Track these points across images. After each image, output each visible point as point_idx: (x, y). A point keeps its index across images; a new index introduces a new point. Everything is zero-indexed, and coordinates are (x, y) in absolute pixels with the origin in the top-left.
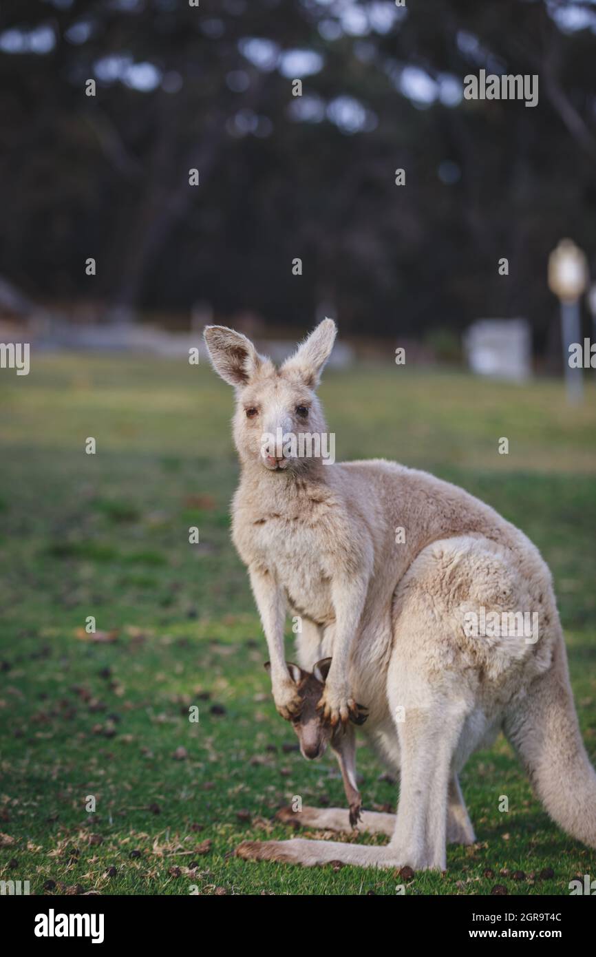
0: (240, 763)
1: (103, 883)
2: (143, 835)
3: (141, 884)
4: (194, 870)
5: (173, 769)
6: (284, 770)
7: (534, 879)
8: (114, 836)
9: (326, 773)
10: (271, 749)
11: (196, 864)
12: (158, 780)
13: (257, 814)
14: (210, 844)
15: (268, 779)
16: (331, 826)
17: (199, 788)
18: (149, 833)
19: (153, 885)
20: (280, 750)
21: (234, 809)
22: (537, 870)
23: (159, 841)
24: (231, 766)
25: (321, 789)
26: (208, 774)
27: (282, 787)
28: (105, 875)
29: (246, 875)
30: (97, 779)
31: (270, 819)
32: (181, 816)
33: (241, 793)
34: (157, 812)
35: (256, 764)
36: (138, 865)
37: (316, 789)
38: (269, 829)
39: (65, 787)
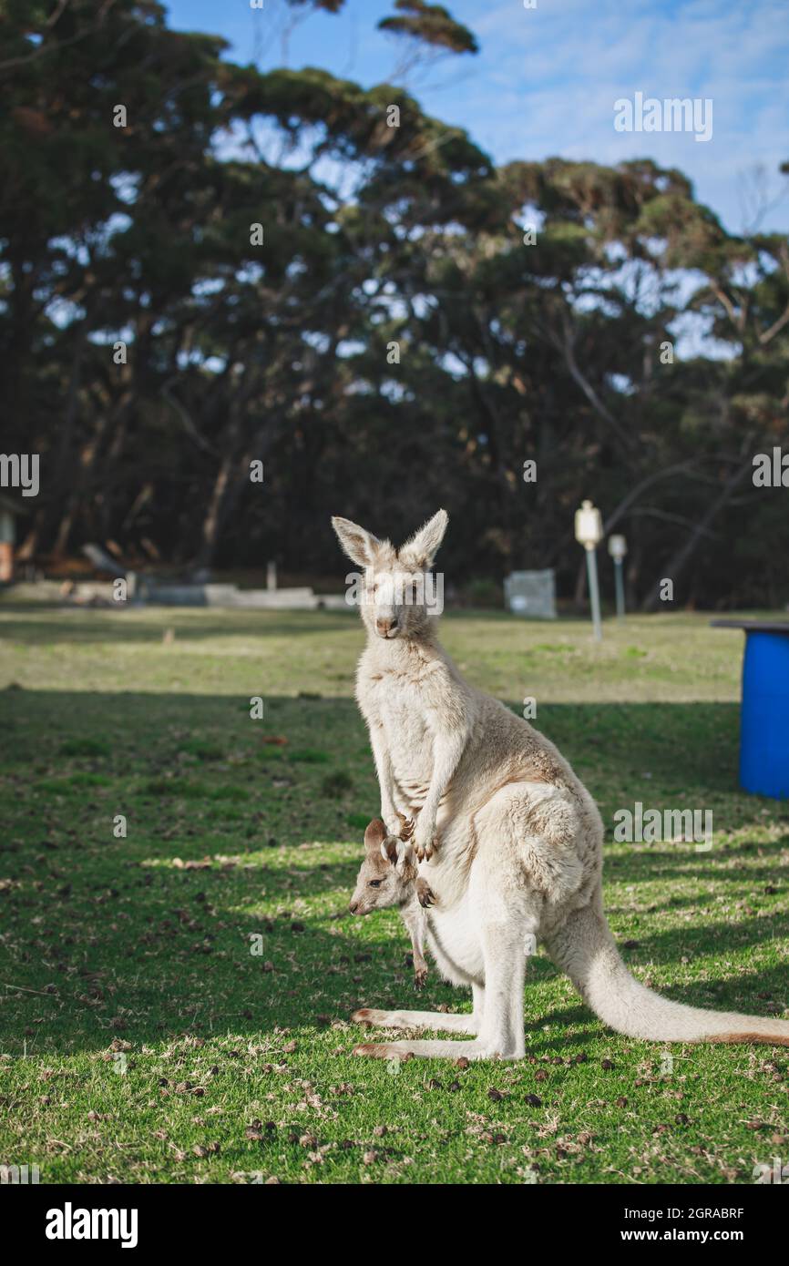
0: (318, 973)
1: (207, 1080)
2: (240, 1037)
3: (239, 1079)
4: (284, 1066)
5: (261, 980)
6: (356, 977)
7: (570, 1063)
8: (215, 1040)
9: (393, 979)
10: (343, 959)
11: (285, 1062)
12: (251, 989)
13: (335, 1016)
14: (296, 1044)
15: (344, 986)
16: (398, 1024)
17: (284, 995)
18: (244, 1036)
19: (249, 1080)
20: (352, 960)
21: (315, 1013)
22: (573, 1055)
23: (253, 1042)
24: (311, 975)
25: (388, 993)
26: (292, 983)
27: (356, 992)
28: (209, 1073)
29: (328, 1069)
30: (198, 990)
31: (345, 1021)
32: (270, 1020)
33: (321, 999)
34: (250, 1018)
35: (333, 973)
36: (235, 1063)
37: (384, 993)
38: (346, 1029)
39: (172, 999)
